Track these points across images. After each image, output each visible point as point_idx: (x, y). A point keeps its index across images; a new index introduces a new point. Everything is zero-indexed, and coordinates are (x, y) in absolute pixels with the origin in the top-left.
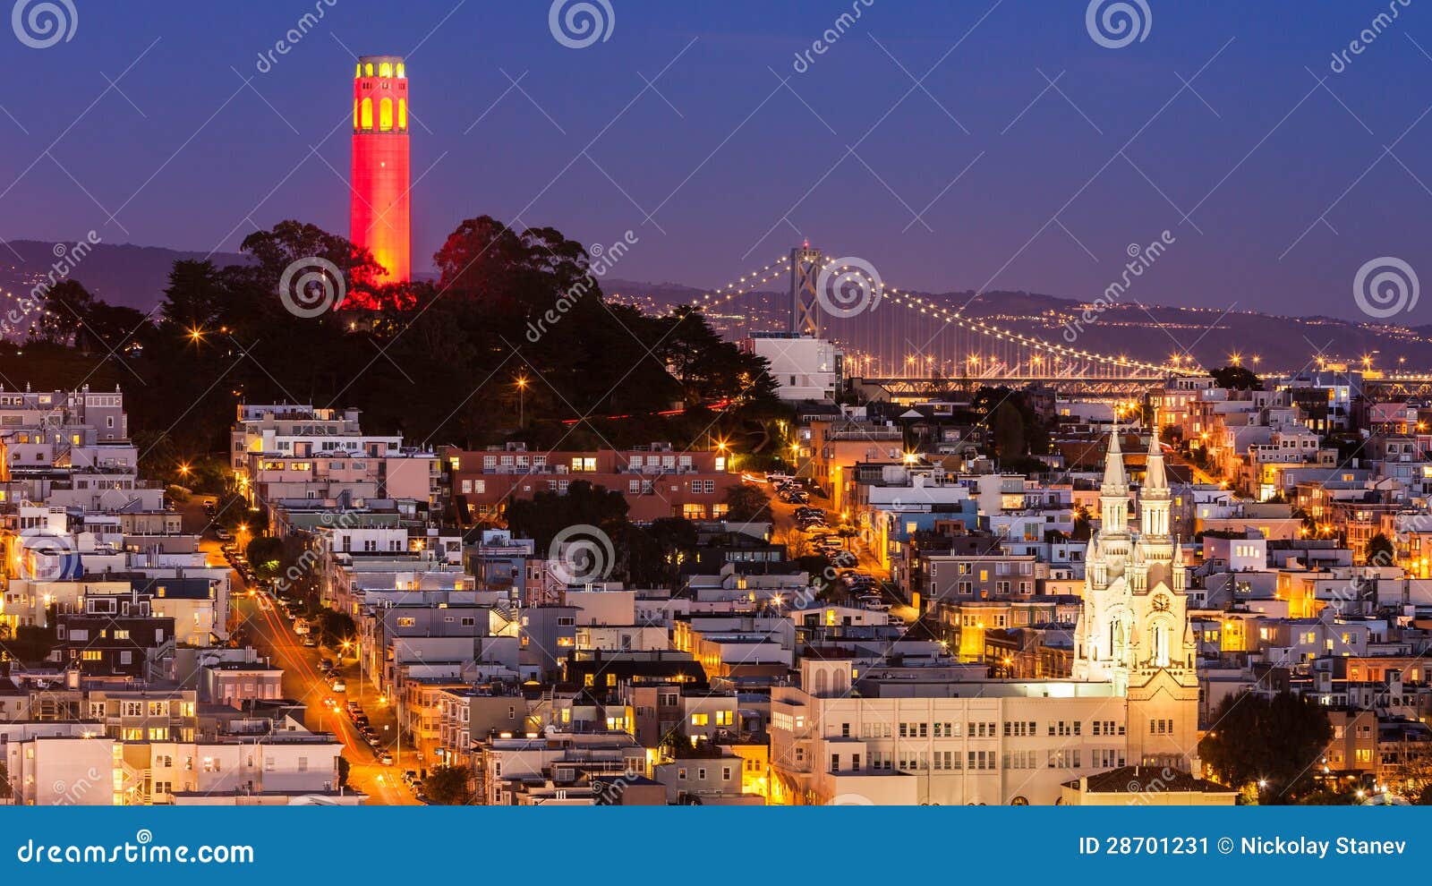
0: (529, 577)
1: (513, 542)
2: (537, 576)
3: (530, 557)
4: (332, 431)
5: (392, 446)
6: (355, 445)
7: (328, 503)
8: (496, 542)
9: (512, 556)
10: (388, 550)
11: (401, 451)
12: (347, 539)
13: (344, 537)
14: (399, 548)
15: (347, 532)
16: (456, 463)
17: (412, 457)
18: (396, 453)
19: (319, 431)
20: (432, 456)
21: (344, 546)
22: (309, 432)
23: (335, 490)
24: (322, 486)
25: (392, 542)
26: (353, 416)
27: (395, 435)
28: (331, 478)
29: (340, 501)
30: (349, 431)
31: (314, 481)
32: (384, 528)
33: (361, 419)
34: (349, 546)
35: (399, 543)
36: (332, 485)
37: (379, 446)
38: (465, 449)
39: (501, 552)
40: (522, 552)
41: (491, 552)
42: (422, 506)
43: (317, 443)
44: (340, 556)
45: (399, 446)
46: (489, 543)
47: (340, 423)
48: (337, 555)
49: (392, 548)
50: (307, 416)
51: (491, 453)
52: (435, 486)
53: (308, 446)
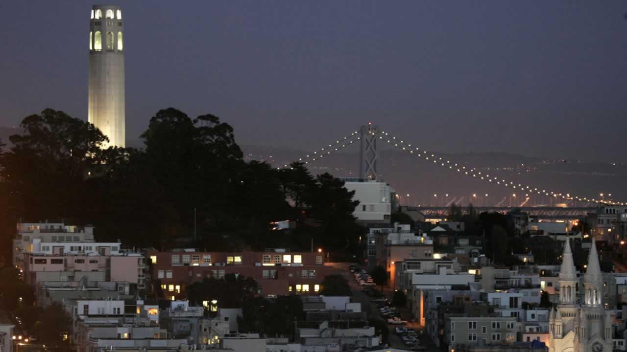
0: (201, 331)
1: (190, 308)
2: (205, 330)
3: (201, 318)
4: (77, 240)
5: (115, 249)
6: (91, 248)
7: (74, 284)
8: (180, 308)
9: (190, 317)
10: (112, 313)
11: (120, 252)
12: (86, 307)
13: (85, 306)
14: (119, 312)
15: (86, 303)
16: (154, 259)
17: (127, 256)
18: (116, 253)
19: (69, 240)
20: (139, 255)
21: (85, 311)
22: (61, 240)
23: (78, 276)
24: (70, 274)
25: (115, 309)
26: (89, 230)
27: (116, 242)
28: (76, 269)
29: (81, 284)
30: (87, 240)
31: (65, 270)
32: (110, 299)
33: (95, 232)
34: (87, 312)
35: (119, 309)
36: (76, 273)
37: (107, 250)
38: (160, 250)
39: (184, 315)
40: (197, 315)
41: (177, 315)
42: (133, 287)
43: (67, 246)
44: (82, 317)
45: (119, 248)
46: (176, 309)
47: (81, 235)
48: (81, 317)
49: (114, 312)
50: (60, 230)
51: (176, 253)
52: (141, 274)
53: (62, 249)
